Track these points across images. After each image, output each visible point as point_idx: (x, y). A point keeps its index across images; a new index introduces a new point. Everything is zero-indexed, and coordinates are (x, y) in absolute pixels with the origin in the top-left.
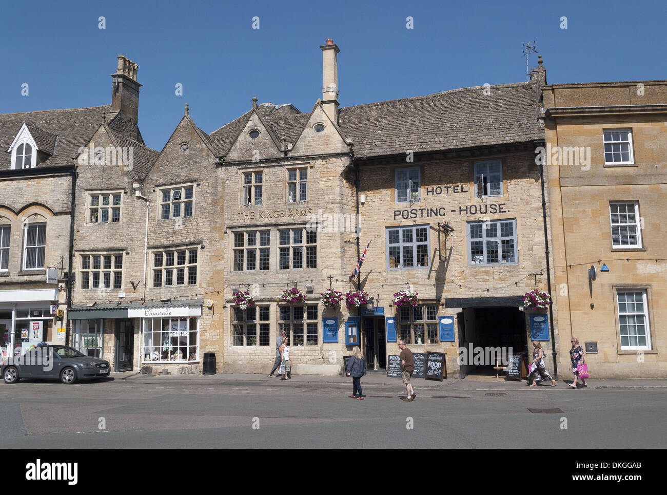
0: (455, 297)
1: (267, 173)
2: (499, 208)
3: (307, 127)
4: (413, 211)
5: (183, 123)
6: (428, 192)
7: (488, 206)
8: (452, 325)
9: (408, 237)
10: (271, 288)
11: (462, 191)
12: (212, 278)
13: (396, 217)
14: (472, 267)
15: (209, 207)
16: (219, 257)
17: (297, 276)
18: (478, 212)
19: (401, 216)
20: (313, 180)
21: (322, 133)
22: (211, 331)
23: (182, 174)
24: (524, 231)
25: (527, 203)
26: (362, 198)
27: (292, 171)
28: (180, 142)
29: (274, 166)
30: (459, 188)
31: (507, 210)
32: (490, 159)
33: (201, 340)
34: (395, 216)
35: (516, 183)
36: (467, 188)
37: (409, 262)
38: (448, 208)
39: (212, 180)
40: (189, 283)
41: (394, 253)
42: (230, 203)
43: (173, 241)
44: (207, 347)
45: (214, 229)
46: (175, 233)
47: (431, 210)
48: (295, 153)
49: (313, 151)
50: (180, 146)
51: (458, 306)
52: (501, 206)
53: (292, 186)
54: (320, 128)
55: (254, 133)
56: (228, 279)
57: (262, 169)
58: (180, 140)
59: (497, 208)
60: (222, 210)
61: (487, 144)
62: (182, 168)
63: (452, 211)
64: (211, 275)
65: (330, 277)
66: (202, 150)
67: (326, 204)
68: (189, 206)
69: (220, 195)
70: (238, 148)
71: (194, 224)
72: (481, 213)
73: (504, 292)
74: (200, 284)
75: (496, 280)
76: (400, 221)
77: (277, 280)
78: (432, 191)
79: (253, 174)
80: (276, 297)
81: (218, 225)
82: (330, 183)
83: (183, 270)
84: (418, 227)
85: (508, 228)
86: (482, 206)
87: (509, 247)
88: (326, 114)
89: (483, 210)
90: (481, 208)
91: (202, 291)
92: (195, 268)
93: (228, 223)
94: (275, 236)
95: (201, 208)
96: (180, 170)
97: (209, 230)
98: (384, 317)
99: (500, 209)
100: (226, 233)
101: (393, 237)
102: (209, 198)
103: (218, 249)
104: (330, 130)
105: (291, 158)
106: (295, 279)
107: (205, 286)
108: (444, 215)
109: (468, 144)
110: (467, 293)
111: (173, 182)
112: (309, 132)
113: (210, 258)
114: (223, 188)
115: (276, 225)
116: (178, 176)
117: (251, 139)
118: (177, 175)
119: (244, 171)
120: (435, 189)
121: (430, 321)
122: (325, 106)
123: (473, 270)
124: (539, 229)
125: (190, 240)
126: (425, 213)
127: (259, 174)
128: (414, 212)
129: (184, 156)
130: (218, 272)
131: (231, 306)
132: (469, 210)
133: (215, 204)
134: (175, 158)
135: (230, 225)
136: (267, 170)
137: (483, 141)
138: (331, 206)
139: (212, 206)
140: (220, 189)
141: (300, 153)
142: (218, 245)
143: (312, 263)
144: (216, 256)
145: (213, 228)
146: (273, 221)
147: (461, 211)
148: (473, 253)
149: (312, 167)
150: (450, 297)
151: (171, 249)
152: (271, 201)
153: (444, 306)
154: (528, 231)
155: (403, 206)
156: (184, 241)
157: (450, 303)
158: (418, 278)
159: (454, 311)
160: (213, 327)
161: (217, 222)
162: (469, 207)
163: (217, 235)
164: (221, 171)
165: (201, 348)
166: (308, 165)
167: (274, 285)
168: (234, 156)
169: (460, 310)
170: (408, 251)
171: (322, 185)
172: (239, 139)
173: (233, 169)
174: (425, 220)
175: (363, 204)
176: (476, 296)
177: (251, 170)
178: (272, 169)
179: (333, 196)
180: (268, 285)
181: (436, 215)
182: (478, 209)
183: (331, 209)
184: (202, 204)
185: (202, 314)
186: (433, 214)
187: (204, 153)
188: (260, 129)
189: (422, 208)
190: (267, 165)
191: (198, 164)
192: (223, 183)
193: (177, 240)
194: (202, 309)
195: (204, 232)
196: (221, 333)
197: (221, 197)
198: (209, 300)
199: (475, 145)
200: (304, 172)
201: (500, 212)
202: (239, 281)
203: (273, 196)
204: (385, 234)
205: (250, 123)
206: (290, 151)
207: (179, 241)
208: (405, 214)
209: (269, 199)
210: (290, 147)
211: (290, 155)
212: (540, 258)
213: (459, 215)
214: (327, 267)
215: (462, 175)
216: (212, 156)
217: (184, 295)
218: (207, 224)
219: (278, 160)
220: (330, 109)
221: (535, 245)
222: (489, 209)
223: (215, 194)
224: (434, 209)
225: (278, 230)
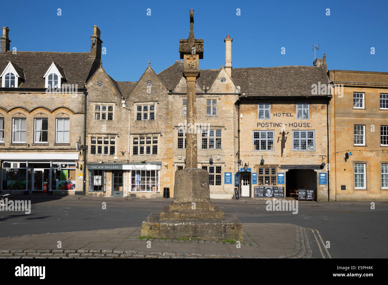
0: (286, 164)
2: (307, 125)
3: (217, 79)
4: (267, 124)
5: (148, 70)
6: (274, 115)
7: (303, 124)
8: (284, 176)
9: (263, 136)
11: (291, 116)
13: (258, 126)
14: (294, 151)
15: (164, 116)
16: (170, 141)
17: (212, 152)
19: (260, 126)
20: (220, 105)
21: (225, 83)
22: (165, 178)
23: (149, 98)
24: (319, 136)
25: (320, 123)
26: (241, 116)
27: (209, 100)
28: (146, 81)
29: (200, 97)
30: (289, 114)
31: (311, 126)
32: (304, 102)
33: (160, 182)
35: (316, 114)
36: (293, 114)
37: (264, 148)
38: (284, 123)
39: (165, 102)
40: (153, 153)
41: (256, 143)
42: (176, 115)
43: (144, 132)
44: (164, 185)
45: (167, 127)
46: (145, 128)
47: (276, 124)
48: (211, 91)
50: (147, 82)
51: (286, 168)
52: (308, 124)
53: (209, 109)
54: (223, 80)
56: (176, 152)
58: (146, 79)
60: (171, 117)
63: (286, 125)
64: (166, 150)
66: (159, 86)
67: (226, 118)
68: (152, 114)
69: (170, 110)
70: (180, 86)
71: (156, 124)
72: (299, 127)
73: (308, 163)
74: (160, 154)
75: (305, 157)
76: (260, 128)
77: (202, 153)
80: (202, 161)
81: (169, 125)
82: (228, 108)
83: (150, 147)
84: (269, 131)
85: (311, 135)
87: (311, 142)
88: (226, 73)
89: (300, 125)
91: (161, 157)
92: (156, 146)
95: (160, 116)
96: (148, 96)
97: (164, 127)
98: (251, 172)
100: (174, 129)
101: (256, 135)
102: (165, 111)
103: (170, 137)
104: (229, 81)
105: (208, 94)
106: (211, 154)
107: (163, 155)
108: (282, 126)
109: (297, 95)
110: (291, 163)
111: (143, 101)
112: (217, 82)
113: (165, 141)
114: (172, 107)
116: (147, 98)
119: (183, 98)
120: (277, 114)
121: (273, 175)
122: (226, 69)
124: (325, 136)
125: (154, 132)
126: (272, 125)
130: (169, 149)
131: (177, 165)
132: (293, 125)
133: (167, 114)
134: (144, 89)
135: (176, 125)
138: (229, 119)
140: (170, 107)
141: (213, 92)
142: (170, 135)
143: (219, 146)
145: (167, 126)
147: (290, 125)
148: (295, 145)
149: (219, 99)
150: (283, 164)
151: (143, 136)
152: (198, 114)
153: (280, 169)
155: (262, 121)
156: (151, 132)
157: (283, 167)
158: (268, 155)
159: (285, 171)
160: (167, 175)
162: (293, 123)
163: (169, 130)
164: (171, 97)
165: (161, 185)
168: (177, 90)
169: (287, 170)
170: (263, 142)
171: (224, 109)
173: (178, 97)
174: (273, 128)
175: (242, 118)
176: (295, 164)
178: (198, 99)
179: (230, 114)
181: (278, 126)
182: (298, 125)
183: (229, 121)
184: (160, 114)
185: (161, 169)
186: (276, 125)
187: (161, 87)
189: (271, 122)
191: (157, 93)
192: (172, 104)
194: (161, 167)
195: (162, 128)
196: (172, 179)
197: (171, 111)
198: (165, 162)
199: (301, 95)
200: (215, 102)
201: (308, 127)
202: (182, 153)
203: (199, 112)
204: (252, 134)
206: (208, 90)
207: (148, 132)
208: (263, 125)
210: (208, 88)
211: (208, 92)
212: (325, 148)
213: (289, 127)
214: (227, 148)
215: (291, 108)
216: (166, 90)
217: (151, 159)
218: (163, 124)
219: (201, 94)
220: (229, 71)
221: (323, 142)
222: (303, 125)
223: (167, 109)
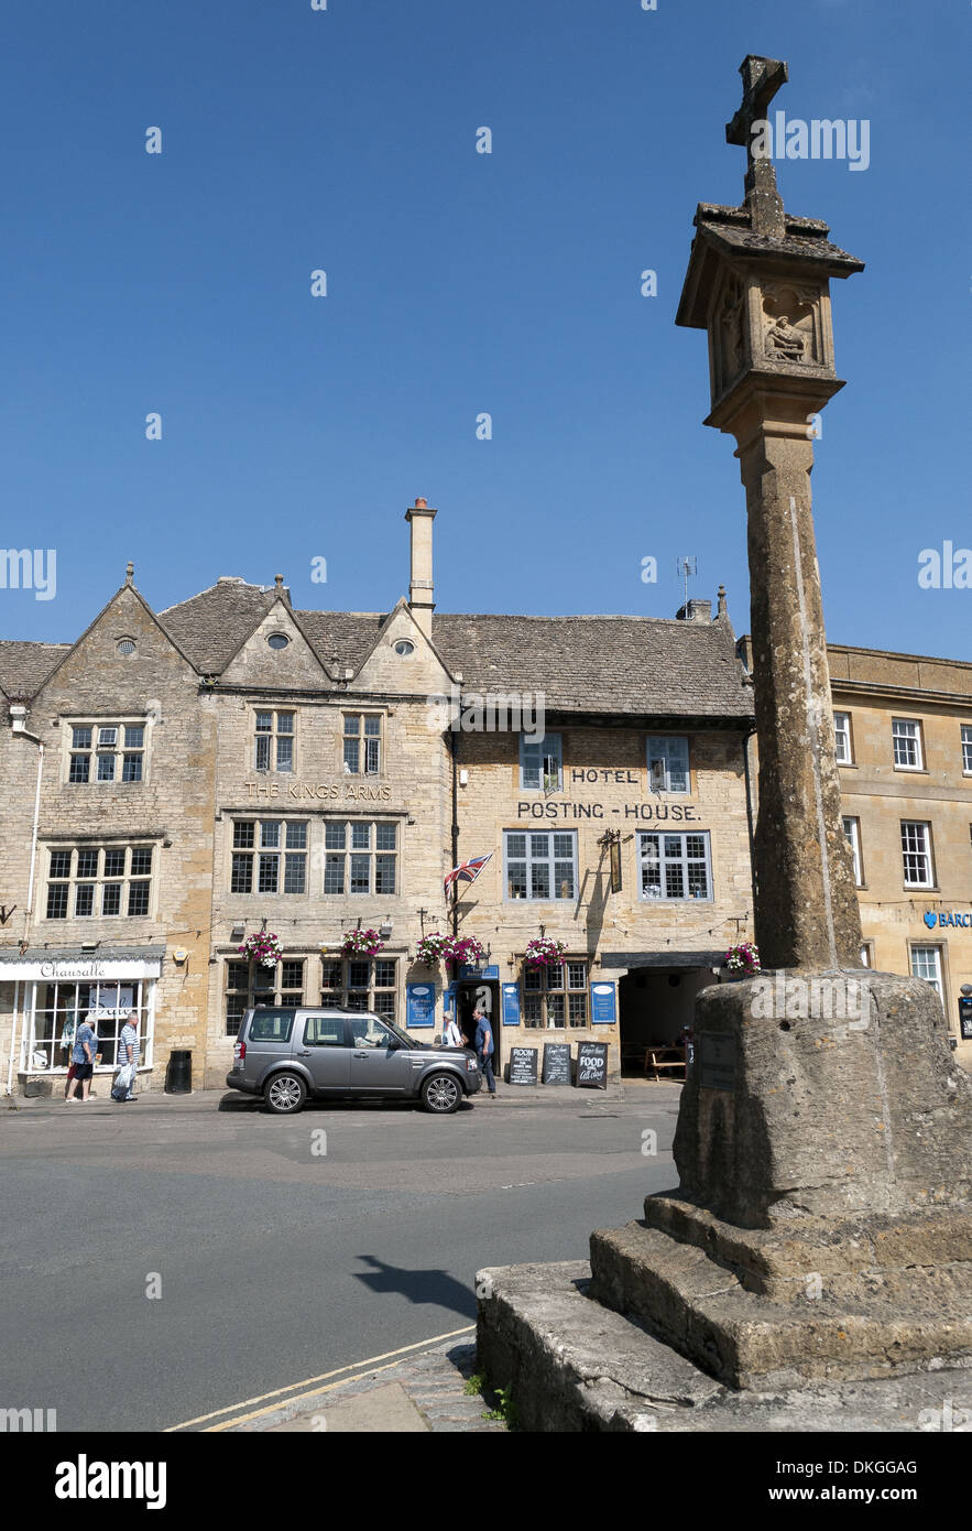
0: (618, 951)
1: (305, 717)
2: (685, 812)
3: (381, 642)
4: (551, 806)
5: (122, 598)
6: (575, 776)
7: (670, 808)
8: (613, 994)
9: (540, 847)
10: (310, 928)
11: (629, 781)
12: (185, 904)
13: (522, 813)
14: (645, 903)
15: (183, 768)
16: (204, 863)
17: (360, 907)
18: (654, 816)
19: (530, 813)
20: (393, 737)
21: (410, 657)
22: (179, 1009)
23: (123, 698)
24: (722, 851)
25: (725, 809)
26: (464, 775)
27: (352, 717)
28: (115, 635)
29: (319, 705)
30: (625, 775)
31: (697, 817)
32: (671, 735)
33: (157, 1026)
34: (520, 811)
35: (709, 777)
36: (637, 776)
37: (541, 890)
38: (608, 806)
39: (188, 717)
40: (131, 912)
41: (515, 873)
42: (229, 765)
43: (99, 828)
44: (169, 1040)
45: (192, 811)
46: (103, 812)
47: (581, 806)
48: (358, 685)
49: (394, 687)
50: (117, 642)
51: (621, 965)
52: (688, 810)
53: (351, 745)
54: (405, 647)
55: (278, 639)
56: (222, 908)
57: (294, 707)
58: (116, 630)
59: (683, 813)
60: (211, 775)
61: (681, 713)
62: (122, 686)
63: (614, 811)
64: (184, 899)
65: (422, 913)
66: (167, 656)
67: (414, 783)
68: (133, 761)
69: (206, 746)
70: (245, 662)
71: (148, 797)
72: (659, 818)
73: (691, 944)
74: (159, 917)
75: (681, 925)
76: (527, 820)
77: (322, 912)
78: (582, 776)
79: (275, 714)
80: (320, 944)
81: (201, 804)
82: (423, 746)
83: (119, 887)
84: (558, 833)
85: (696, 847)
86: (660, 808)
87: (698, 874)
88: (415, 626)
89: (662, 814)
90: (657, 810)
91: (164, 929)
92: (147, 883)
93: (223, 801)
94: (317, 832)
95: (164, 767)
96: (118, 690)
97: (182, 811)
98: (498, 982)
99: (686, 814)
100: (219, 819)
101: (515, 846)
102: (184, 751)
103: (200, 851)
104: (423, 653)
105: (351, 694)
106: (357, 913)
107: (170, 920)
108: (601, 816)
109: (651, 709)
110: (638, 945)
111: (100, 710)
112: (383, 653)
113: (183, 865)
114: (215, 736)
115: (321, 812)
116: (114, 700)
117: (271, 649)
118: (111, 699)
119: (257, 706)
120: (586, 773)
121: (575, 990)
122: (415, 611)
123: (646, 908)
124: (742, 850)
125: (138, 827)
126: (570, 811)
127: (286, 715)
128: (551, 809)
129: (126, 664)
130: (198, 894)
131: (226, 959)
132: (639, 811)
133: (195, 762)
134: (105, 664)
135: (228, 805)
136: (304, 710)
137: (673, 707)
138: (425, 786)
139: (189, 766)
140: (206, 735)
141: (368, 688)
142: (201, 843)
143: (386, 884)
144: (197, 863)
145: (190, 808)
146: (315, 804)
147: (627, 812)
148: (645, 880)
149: (390, 715)
150: (608, 951)
151: (94, 844)
152: (311, 767)
153: (599, 966)
154: (728, 851)
155: (533, 795)
156: (125, 829)
157: (611, 960)
158: (557, 917)
159: (615, 974)
160: (184, 1000)
161: (199, 798)
162: (639, 807)
163: (199, 822)
164: (209, 703)
165: (157, 1040)
166: (384, 711)
167: (316, 922)
168: (236, 675)
169: (624, 972)
170: (539, 871)
171: (407, 748)
172: (247, 645)
173: (235, 701)
174: (570, 822)
175: (463, 786)
176: (650, 950)
177: (273, 707)
178: (315, 710)
179: (428, 769)
180: (302, 922)
181: (589, 816)
182: (654, 811)
183: (425, 791)
184: (165, 761)
185: (161, 976)
186: (583, 813)
187: (173, 664)
188: (289, 632)
189: (566, 802)
190: (305, 701)
191: (157, 683)
192: (213, 726)
193: (109, 826)
194: (162, 965)
195: (171, 815)
196: (202, 1013)
197: (209, 750)
198: (179, 949)
199: (664, 712)
200: (373, 724)
201: (687, 818)
202: (246, 912)
203: (315, 758)
204: (501, 840)
205: (270, 620)
206: (351, 681)
207: (113, 829)
208: (538, 810)
209: (307, 763)
210: (349, 674)
211: (350, 688)
212: (744, 893)
213: (625, 819)
214: (417, 894)
215: (628, 754)
216: (190, 671)
217: (123, 936)
218: (177, 800)
219: (326, 694)
220: (424, 617)
221: (738, 873)
222: (671, 813)
223: (196, 743)
224: (586, 806)
225: (325, 821)
